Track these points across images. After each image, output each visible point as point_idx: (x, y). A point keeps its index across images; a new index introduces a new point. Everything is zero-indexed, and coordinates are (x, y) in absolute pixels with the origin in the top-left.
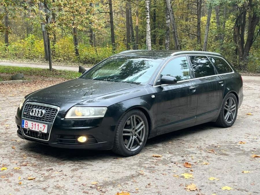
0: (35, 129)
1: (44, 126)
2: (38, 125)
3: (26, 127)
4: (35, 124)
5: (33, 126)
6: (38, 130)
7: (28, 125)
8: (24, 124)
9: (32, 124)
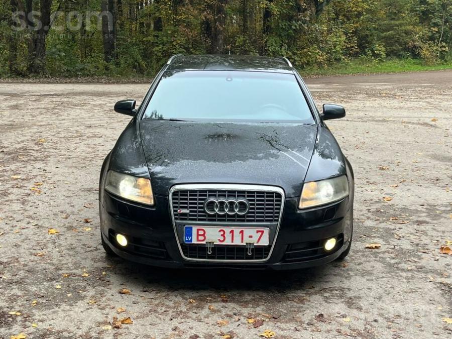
0: (232, 242)
1: (258, 232)
2: (242, 232)
3: (198, 240)
4: (232, 232)
5: (223, 235)
6: (242, 242)
7: (206, 235)
8: (191, 235)
9: (222, 233)
